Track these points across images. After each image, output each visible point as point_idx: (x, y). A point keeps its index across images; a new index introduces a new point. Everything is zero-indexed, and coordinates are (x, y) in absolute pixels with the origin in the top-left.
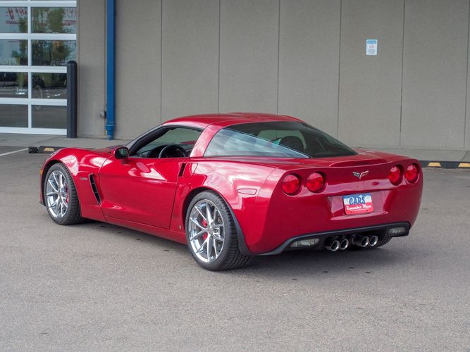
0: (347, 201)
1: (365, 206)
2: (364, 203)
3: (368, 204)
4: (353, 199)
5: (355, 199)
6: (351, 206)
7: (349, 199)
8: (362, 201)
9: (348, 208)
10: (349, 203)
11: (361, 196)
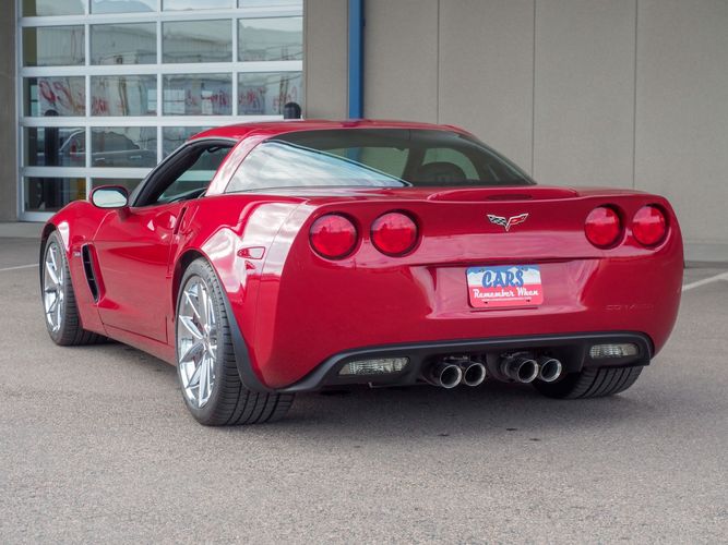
0: (475, 278)
1: (521, 291)
2: (522, 285)
3: (530, 287)
4: (494, 276)
5: (499, 276)
6: (485, 289)
7: (482, 274)
8: (515, 280)
9: (477, 294)
10: (480, 284)
11: (514, 270)
